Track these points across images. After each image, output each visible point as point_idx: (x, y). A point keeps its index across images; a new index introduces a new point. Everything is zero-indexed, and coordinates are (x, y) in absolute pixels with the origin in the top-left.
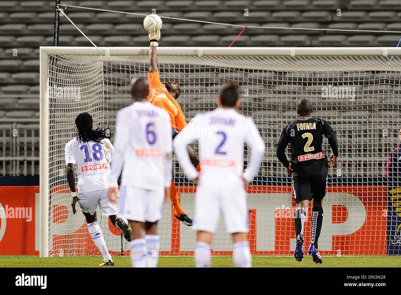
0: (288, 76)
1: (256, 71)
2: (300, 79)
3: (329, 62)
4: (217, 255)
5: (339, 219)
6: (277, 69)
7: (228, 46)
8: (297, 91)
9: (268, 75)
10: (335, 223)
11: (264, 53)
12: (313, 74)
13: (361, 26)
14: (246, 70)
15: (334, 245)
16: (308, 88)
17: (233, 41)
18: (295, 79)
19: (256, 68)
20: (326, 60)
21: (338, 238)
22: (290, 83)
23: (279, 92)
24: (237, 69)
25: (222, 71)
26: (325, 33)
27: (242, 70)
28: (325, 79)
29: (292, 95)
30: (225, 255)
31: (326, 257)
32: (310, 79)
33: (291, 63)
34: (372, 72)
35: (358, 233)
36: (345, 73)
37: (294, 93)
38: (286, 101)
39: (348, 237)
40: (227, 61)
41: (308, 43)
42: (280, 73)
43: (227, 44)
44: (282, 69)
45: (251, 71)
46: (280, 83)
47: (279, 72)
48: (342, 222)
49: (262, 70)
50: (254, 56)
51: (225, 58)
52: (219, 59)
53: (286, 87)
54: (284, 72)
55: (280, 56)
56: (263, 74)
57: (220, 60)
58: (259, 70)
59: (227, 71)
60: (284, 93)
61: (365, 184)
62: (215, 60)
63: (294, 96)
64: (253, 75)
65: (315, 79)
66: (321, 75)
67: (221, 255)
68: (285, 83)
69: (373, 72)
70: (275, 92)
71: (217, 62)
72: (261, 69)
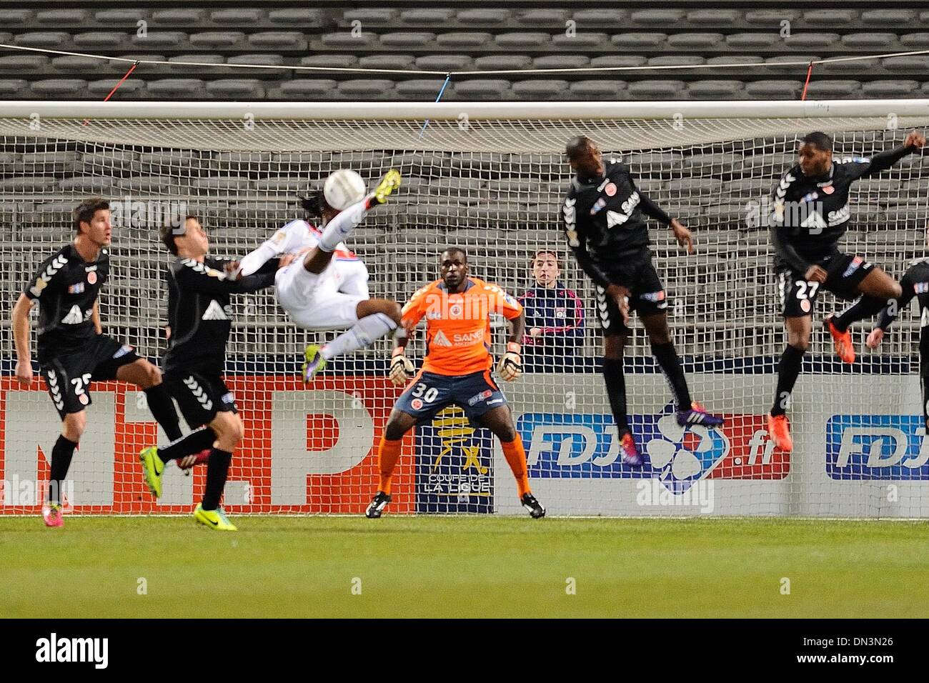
0: (220, 158)
1: (157, 149)
2: (245, 166)
3: (302, 132)
4: (80, 513)
5: (318, 443)
6: (199, 146)
7: (102, 100)
8: (238, 189)
9: (181, 156)
10: (310, 450)
11: (172, 114)
12: (270, 155)
13: (364, 61)
14: (138, 148)
15: (310, 494)
16: (259, 182)
17: (113, 89)
18: (235, 165)
19: (157, 145)
20: (295, 128)
21: (316, 480)
22: (224, 174)
23: (203, 192)
24: (120, 146)
25: (90, 149)
26: (295, 75)
27: (129, 147)
28: (294, 167)
29: (228, 198)
30: (104, 513)
31: (294, 518)
32: (264, 166)
33: (226, 134)
34: (386, 151)
35: (356, 470)
36: (334, 153)
37: (233, 193)
38: (217, 207)
39: (336, 480)
40: (100, 129)
41: (261, 95)
42: (206, 154)
43: (100, 96)
44: (209, 146)
45: (148, 149)
46: (205, 174)
47: (202, 152)
48: (324, 449)
49: (160, 148)
50: (153, 120)
51: (97, 124)
52: (84, 126)
53: (217, 181)
54: (213, 152)
55: (206, 121)
56: (171, 156)
57: (87, 127)
58: (163, 148)
59: (99, 150)
60: (213, 192)
61: (370, 374)
62: (76, 127)
63: (233, 198)
64: (152, 156)
65: (274, 166)
66: (285, 157)
67: (87, 513)
68: (214, 174)
69: (389, 152)
70: (194, 192)
71: (80, 132)
72: (167, 145)
